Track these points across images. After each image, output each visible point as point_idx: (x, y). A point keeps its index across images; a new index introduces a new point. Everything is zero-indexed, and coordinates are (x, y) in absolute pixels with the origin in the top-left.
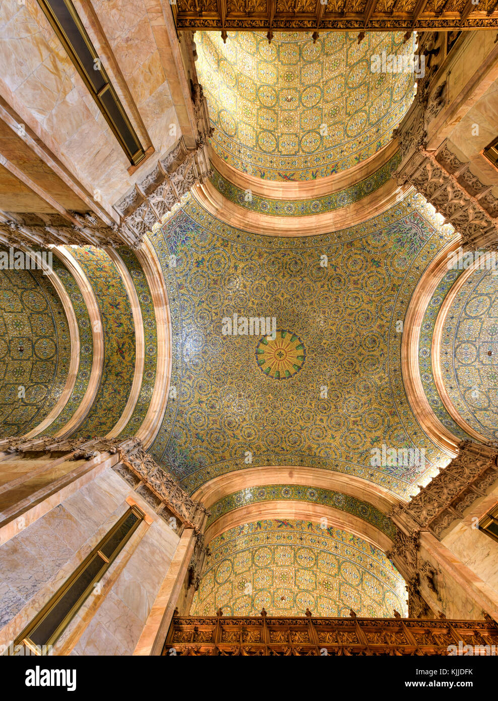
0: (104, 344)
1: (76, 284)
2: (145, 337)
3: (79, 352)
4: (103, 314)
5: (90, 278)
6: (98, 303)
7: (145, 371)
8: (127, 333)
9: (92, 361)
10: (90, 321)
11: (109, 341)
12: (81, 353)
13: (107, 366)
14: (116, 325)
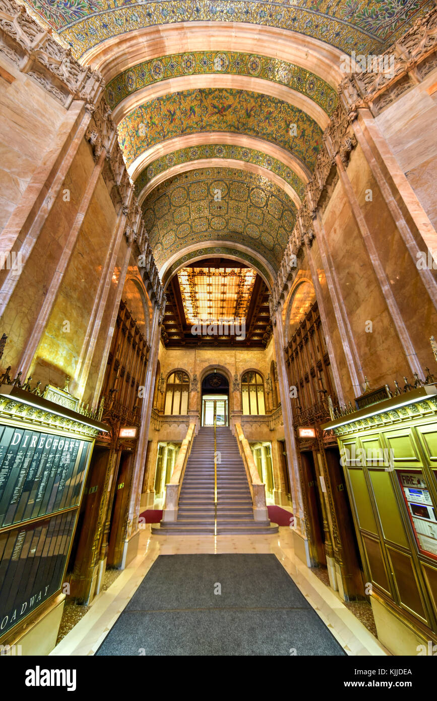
0: (214, 131)
1: (158, 160)
2: (205, 73)
3: (222, 160)
4: (182, 132)
5: (149, 145)
6: (172, 138)
7: (248, 74)
8: (201, 101)
9: (232, 146)
10: (191, 147)
11: (210, 125)
12: (223, 158)
13: (237, 129)
14: (192, 116)
